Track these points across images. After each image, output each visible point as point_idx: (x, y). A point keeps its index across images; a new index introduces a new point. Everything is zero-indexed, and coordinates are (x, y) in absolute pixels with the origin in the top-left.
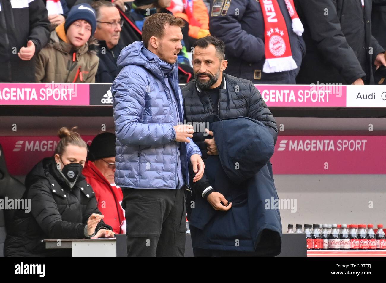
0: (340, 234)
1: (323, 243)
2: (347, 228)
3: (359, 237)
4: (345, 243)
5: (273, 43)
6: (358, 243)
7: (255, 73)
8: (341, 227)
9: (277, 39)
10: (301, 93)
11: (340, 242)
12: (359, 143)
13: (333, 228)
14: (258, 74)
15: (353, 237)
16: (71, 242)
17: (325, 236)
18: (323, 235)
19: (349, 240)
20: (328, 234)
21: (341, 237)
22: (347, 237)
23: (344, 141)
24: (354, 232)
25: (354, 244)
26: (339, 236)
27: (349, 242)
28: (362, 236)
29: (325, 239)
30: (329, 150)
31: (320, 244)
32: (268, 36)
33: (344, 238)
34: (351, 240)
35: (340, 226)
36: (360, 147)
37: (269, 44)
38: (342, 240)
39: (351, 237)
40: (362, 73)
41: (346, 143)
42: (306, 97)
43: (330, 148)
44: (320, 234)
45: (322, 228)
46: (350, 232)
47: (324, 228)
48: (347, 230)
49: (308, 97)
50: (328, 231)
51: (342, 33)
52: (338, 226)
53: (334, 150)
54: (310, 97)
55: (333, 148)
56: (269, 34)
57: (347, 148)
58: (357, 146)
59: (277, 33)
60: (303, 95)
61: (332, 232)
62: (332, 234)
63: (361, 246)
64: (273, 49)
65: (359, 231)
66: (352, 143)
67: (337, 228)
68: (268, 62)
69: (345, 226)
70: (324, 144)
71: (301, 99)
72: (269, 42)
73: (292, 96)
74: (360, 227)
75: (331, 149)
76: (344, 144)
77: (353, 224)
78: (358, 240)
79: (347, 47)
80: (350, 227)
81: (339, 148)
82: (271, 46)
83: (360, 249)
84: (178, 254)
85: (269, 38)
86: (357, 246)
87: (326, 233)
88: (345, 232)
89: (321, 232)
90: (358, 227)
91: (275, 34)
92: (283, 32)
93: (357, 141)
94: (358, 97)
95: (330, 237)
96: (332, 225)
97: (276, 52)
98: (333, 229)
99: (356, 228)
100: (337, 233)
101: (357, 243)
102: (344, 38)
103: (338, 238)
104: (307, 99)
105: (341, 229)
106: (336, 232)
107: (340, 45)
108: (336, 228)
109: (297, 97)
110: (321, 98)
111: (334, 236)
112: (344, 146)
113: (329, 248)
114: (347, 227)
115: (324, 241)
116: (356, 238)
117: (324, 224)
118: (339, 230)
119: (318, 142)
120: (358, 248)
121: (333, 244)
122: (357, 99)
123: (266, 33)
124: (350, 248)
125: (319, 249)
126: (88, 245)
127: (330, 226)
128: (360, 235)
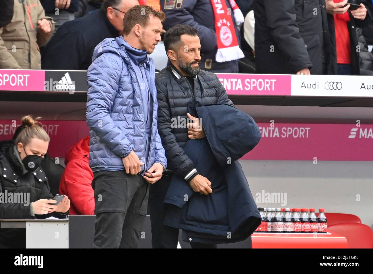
0: (283, 218)
1: (266, 225)
2: (290, 212)
3: (302, 221)
4: (288, 226)
5: (223, 33)
6: (301, 226)
7: (206, 63)
8: (284, 211)
9: (226, 30)
10: (248, 82)
11: (283, 225)
12: (302, 131)
13: (277, 211)
14: (208, 63)
15: (296, 220)
16: (25, 222)
17: (269, 219)
18: (267, 218)
19: (292, 223)
20: (272, 217)
21: (284, 220)
22: (290, 220)
23: (289, 128)
24: (297, 216)
25: (297, 227)
26: (282, 220)
27: (292, 225)
28: (304, 220)
29: (269, 222)
30: (274, 136)
31: (265, 226)
32: (219, 27)
33: (287, 222)
34: (294, 223)
35: (284, 209)
36: (304, 134)
37: (220, 34)
38: (285, 223)
39: (293, 221)
40: (309, 64)
41: (290, 131)
42: (252, 85)
43: (275, 134)
44: (264, 217)
45: (265, 211)
46: (292, 215)
47: (268, 211)
48: (290, 214)
49: (255, 85)
50: (272, 214)
51: (296, 24)
52: (281, 210)
53: (278, 136)
54: (256, 86)
55: (278, 135)
56: (219, 25)
57: (291, 135)
58: (301, 133)
59: (224, 23)
60: (250, 83)
61: (275, 215)
62: (276, 217)
63: (303, 229)
64: (224, 39)
65: (301, 215)
66: (296, 131)
67: (281, 212)
68: (220, 52)
69: (288, 209)
70: (269, 131)
71: (248, 87)
72: (220, 32)
73: (239, 85)
74: (302, 211)
75: (276, 136)
76: (289, 131)
77: (295, 208)
78: (300, 223)
79: (298, 38)
80: (293, 211)
81: (284, 135)
82: (222, 36)
83: (302, 232)
84: (134, 235)
85: (219, 29)
86: (299, 229)
87: (270, 216)
88: (288, 216)
89: (265, 215)
90: (300, 211)
91: (224, 25)
92: (230, 23)
93: (301, 129)
94: (302, 86)
95: (274, 220)
96: (276, 209)
97: (226, 42)
98: (277, 213)
99: (298, 212)
100: (281, 217)
101: (299, 226)
102: (298, 29)
103: (281, 221)
104: (253, 87)
105: (284, 213)
106: (279, 216)
107: (291, 34)
108: (279, 211)
109: (244, 85)
110: (267, 87)
111: (277, 219)
112: (288, 133)
113: (273, 230)
114: (290, 210)
115: (267, 224)
116: (299, 222)
117: (268, 208)
118: (282, 213)
119: (264, 129)
120: (300, 231)
121: (276, 227)
122: (301, 88)
123: (217, 24)
124: (292, 231)
125: (264, 232)
126: (42, 225)
127: (274, 209)
128: (302, 218)
